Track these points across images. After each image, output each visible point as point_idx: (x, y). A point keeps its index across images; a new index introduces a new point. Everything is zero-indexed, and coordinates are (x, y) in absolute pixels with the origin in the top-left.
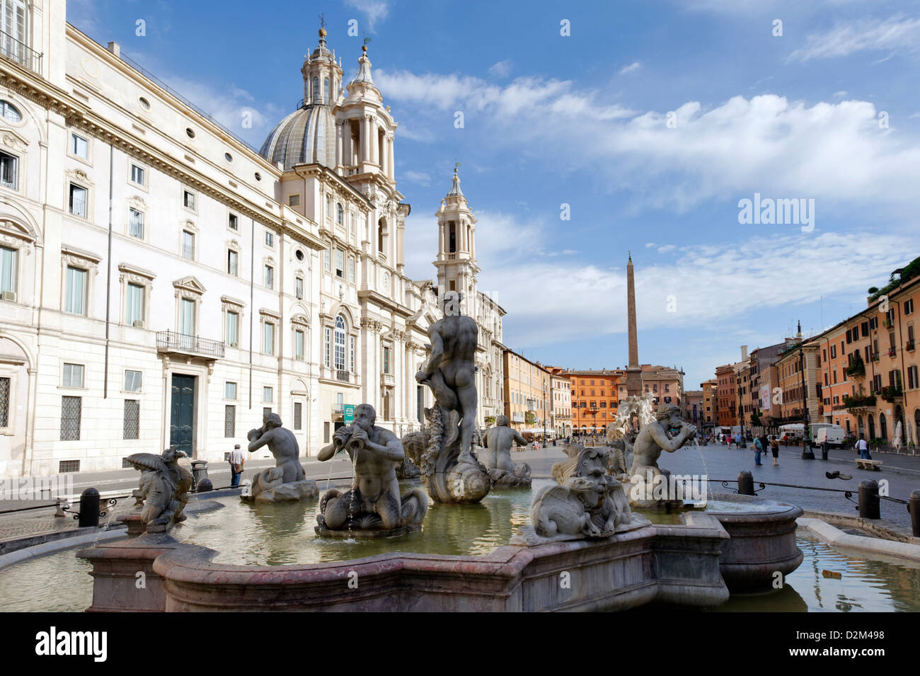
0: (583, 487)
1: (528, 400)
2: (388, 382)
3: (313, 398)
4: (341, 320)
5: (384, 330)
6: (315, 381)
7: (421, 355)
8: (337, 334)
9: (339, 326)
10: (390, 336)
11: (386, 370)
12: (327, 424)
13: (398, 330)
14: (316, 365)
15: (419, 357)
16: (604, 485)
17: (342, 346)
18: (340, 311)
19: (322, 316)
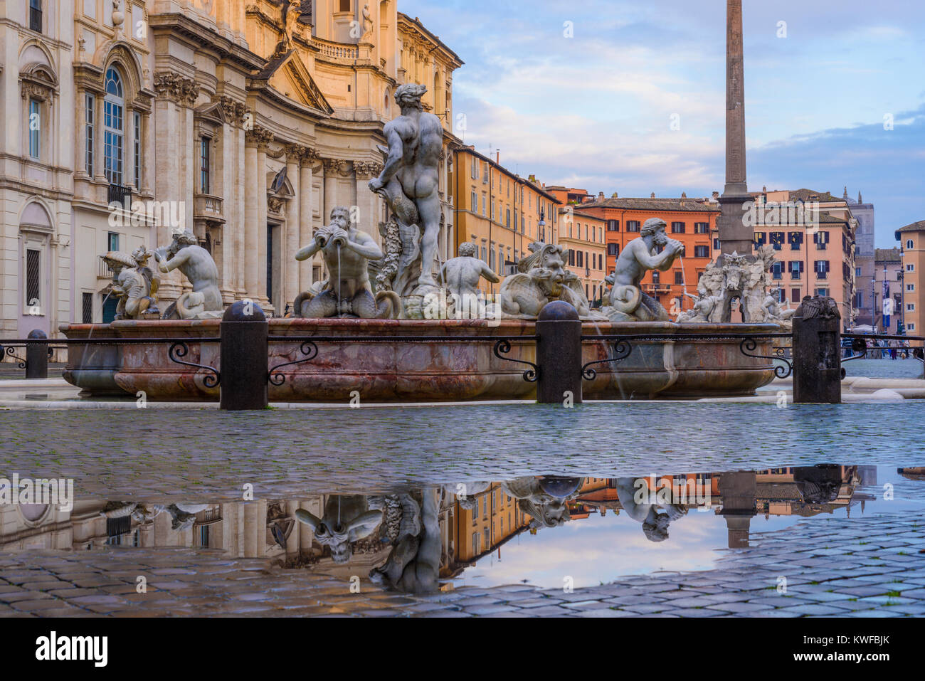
0: (543, 275)
1: (508, 263)
2: (208, 212)
3: (63, 240)
4: (116, 78)
5: (203, 99)
6: (65, 207)
7: (275, 157)
8: (108, 105)
9: (112, 89)
10: (215, 112)
11: (206, 188)
12: (87, 297)
13: (231, 101)
14: (68, 171)
15: (270, 162)
16: (561, 276)
17: (117, 132)
18: (114, 58)
19: (78, 69)
